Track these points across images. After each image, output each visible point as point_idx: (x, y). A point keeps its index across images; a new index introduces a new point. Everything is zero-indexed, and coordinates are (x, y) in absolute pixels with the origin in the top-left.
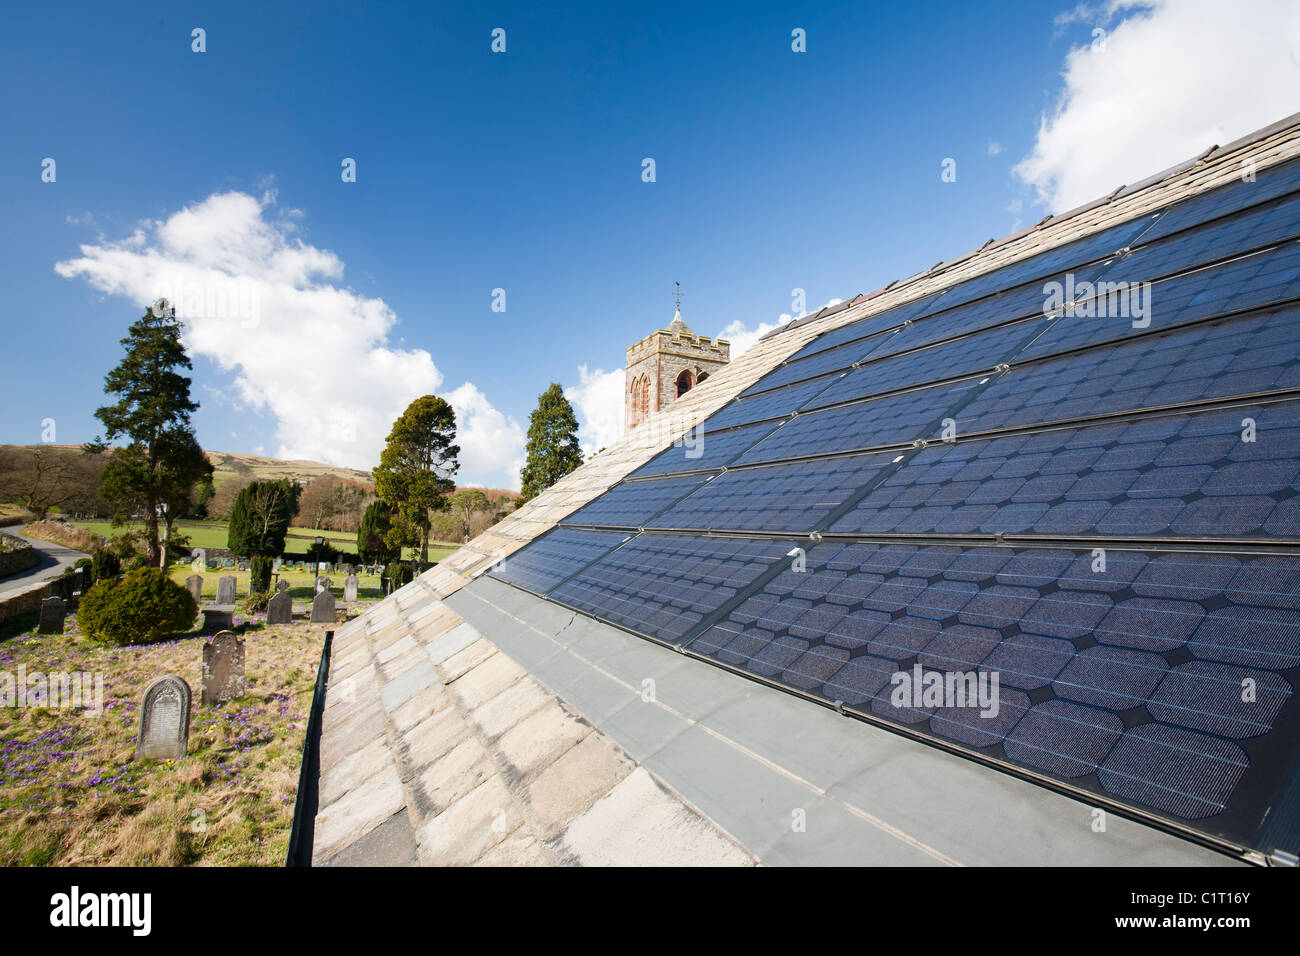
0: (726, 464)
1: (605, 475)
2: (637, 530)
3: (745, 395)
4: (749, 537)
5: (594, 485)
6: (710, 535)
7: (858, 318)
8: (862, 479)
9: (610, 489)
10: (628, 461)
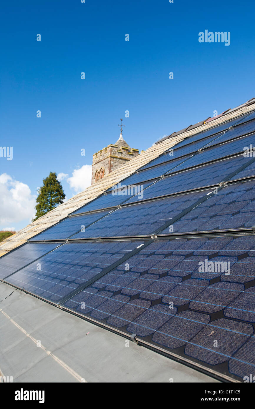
0: (120, 204)
1: (60, 215)
2: (64, 241)
3: (140, 170)
4: (120, 240)
5: (54, 220)
6: (101, 241)
7: (206, 128)
8: (187, 206)
9: (61, 221)
10: (74, 207)
